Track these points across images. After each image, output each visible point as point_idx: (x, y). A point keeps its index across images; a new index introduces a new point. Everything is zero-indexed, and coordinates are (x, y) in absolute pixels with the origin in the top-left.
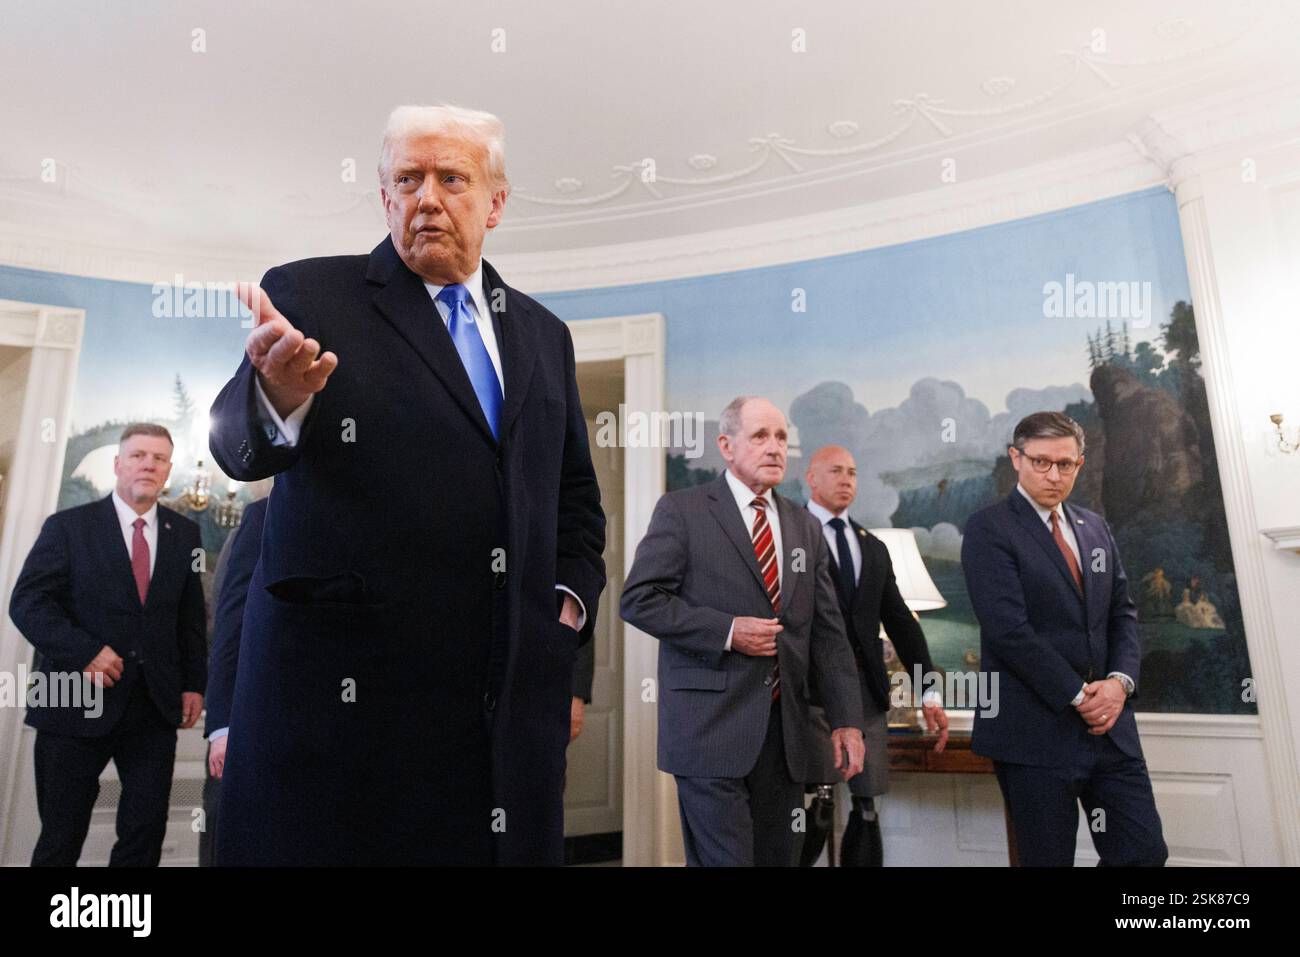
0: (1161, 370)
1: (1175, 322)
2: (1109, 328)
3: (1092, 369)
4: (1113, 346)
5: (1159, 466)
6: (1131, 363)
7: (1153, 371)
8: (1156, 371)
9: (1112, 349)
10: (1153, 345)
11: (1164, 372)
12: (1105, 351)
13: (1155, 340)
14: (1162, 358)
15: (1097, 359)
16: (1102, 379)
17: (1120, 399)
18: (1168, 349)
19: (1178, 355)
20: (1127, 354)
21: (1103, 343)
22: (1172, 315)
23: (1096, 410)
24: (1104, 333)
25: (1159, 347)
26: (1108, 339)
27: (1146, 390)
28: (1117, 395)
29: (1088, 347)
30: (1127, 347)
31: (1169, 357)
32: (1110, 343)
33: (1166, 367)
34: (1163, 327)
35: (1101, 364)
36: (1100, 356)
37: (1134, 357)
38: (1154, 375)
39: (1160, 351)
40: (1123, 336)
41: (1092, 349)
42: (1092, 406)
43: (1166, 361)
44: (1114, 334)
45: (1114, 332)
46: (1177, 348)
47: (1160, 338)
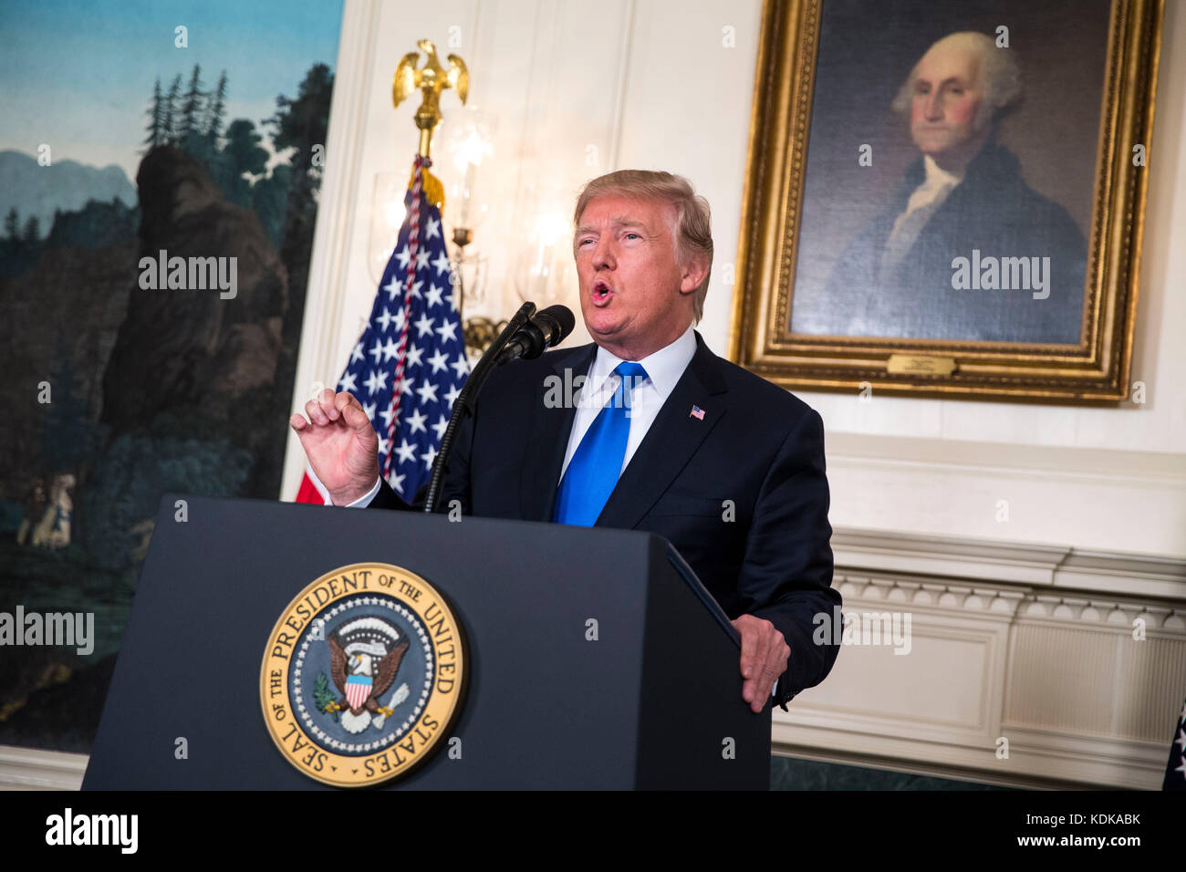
0: (259, 177)
1: (304, 99)
2: (195, 80)
3: (146, 147)
4: (194, 114)
5: (212, 343)
6: (215, 152)
7: (248, 176)
8: (251, 178)
9: (191, 120)
10: (261, 130)
11: (263, 183)
12: (178, 119)
13: (264, 123)
14: (265, 156)
15: (161, 131)
16: (160, 167)
17: (180, 212)
18: (280, 143)
19: (293, 159)
20: (213, 135)
21: (178, 104)
22: (303, 86)
23: (137, 222)
24: (184, 89)
25: (266, 136)
26: (189, 99)
27: (227, 206)
28: (177, 204)
29: (151, 105)
30: (216, 122)
31: (281, 158)
32: (190, 107)
33: (269, 175)
34: (282, 101)
35: (166, 141)
36: (168, 127)
37: (223, 143)
38: (247, 182)
39: (267, 144)
40: (214, 102)
41: (156, 112)
42: (132, 212)
43: (271, 165)
44: (201, 94)
45: (201, 89)
46: (294, 146)
47: (273, 121)
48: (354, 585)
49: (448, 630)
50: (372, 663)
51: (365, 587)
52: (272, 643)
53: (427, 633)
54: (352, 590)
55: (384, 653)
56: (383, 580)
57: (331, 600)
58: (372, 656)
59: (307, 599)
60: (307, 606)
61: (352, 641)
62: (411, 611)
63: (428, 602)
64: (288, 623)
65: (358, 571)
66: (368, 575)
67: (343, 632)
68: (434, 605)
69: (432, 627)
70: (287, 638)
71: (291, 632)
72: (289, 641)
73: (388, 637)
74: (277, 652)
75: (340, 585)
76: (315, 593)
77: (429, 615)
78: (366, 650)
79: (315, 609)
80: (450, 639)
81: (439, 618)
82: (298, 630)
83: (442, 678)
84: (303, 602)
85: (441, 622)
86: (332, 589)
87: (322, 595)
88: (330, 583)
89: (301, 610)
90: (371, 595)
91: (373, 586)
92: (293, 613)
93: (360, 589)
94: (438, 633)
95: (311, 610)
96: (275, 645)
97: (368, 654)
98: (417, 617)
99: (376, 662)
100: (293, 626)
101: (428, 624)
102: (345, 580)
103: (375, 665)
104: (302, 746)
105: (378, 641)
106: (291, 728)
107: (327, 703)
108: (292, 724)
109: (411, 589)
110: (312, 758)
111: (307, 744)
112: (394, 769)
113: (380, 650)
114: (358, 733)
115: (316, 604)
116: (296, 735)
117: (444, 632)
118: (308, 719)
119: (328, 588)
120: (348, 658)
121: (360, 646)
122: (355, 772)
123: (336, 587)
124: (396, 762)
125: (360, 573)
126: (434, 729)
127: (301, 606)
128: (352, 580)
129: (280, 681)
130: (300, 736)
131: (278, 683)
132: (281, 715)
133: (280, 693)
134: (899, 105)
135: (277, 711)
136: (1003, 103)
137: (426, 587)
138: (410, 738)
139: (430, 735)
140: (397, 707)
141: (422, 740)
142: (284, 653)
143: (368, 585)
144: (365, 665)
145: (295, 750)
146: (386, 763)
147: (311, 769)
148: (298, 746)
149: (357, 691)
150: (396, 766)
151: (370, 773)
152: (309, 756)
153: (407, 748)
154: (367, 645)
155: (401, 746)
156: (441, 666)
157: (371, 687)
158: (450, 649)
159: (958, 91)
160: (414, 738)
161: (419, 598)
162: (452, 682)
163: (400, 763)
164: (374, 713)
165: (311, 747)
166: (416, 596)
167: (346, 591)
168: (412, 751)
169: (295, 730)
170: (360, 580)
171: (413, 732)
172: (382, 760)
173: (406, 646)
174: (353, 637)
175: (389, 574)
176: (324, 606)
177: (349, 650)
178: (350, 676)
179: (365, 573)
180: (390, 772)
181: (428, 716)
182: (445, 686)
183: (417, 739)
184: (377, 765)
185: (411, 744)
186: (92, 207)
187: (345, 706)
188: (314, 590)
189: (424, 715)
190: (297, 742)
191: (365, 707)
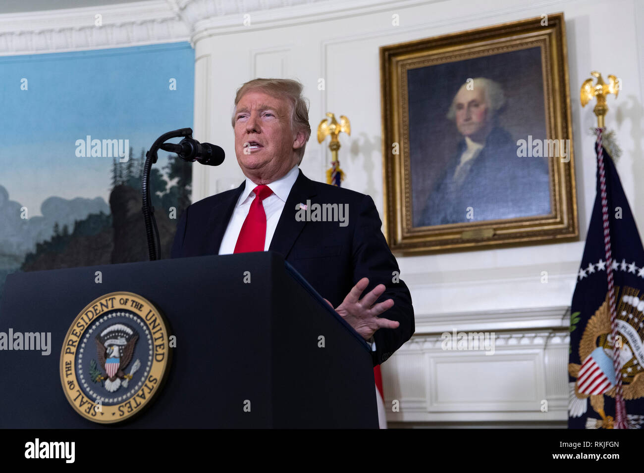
0: (164, 193)
2: (131, 154)
3: (112, 187)
4: (132, 169)
7: (158, 193)
8: (160, 194)
9: (131, 172)
10: (162, 172)
11: (166, 196)
13: (163, 168)
14: (165, 183)
15: (118, 179)
16: (119, 195)
17: (129, 214)
18: (171, 177)
19: (178, 183)
20: (140, 177)
21: (125, 166)
23: (111, 221)
25: (165, 174)
26: (128, 164)
28: (128, 211)
29: (112, 168)
30: (142, 171)
31: (172, 183)
32: (130, 166)
33: (168, 191)
34: (171, 158)
35: (120, 183)
36: (121, 177)
38: (158, 196)
39: (166, 178)
40: (140, 162)
41: (115, 171)
42: (108, 217)
43: (169, 186)
44: (134, 160)
45: (134, 157)
46: (178, 177)
47: (167, 167)
48: (107, 307)
49: (159, 325)
50: (120, 350)
51: (113, 307)
52: (65, 346)
53: (148, 328)
54: (106, 310)
55: (126, 343)
56: (122, 302)
57: (95, 317)
58: (119, 346)
59: (82, 318)
60: (82, 323)
61: (108, 339)
62: (139, 317)
63: (147, 309)
64: (73, 334)
65: (108, 298)
66: (114, 300)
67: (102, 335)
68: (151, 311)
69: (150, 324)
70: (73, 342)
71: (74, 338)
72: (74, 344)
73: (127, 334)
74: (68, 351)
75: (99, 308)
76: (86, 314)
77: (148, 318)
78: (115, 343)
79: (87, 324)
80: (161, 329)
81: (153, 318)
82: (78, 337)
83: (158, 353)
84: (80, 320)
85: (155, 321)
86: (96, 310)
87: (90, 315)
88: (94, 307)
89: (79, 325)
90: (116, 311)
91: (117, 306)
92: (75, 327)
93: (110, 308)
94: (154, 327)
95: (85, 324)
96: (67, 347)
97: (117, 345)
98: (142, 320)
99: (122, 349)
100: (75, 335)
101: (148, 323)
102: (102, 304)
103: (121, 351)
104: (84, 403)
105: (122, 337)
106: (78, 393)
107: (97, 376)
108: (78, 391)
109: (137, 304)
110: (90, 409)
111: (87, 401)
112: (135, 410)
113: (122, 341)
114: (114, 392)
115: (87, 321)
116: (81, 397)
117: (157, 326)
118: (87, 387)
119: (93, 310)
120: (106, 349)
121: (112, 341)
122: (114, 414)
123: (97, 310)
124: (136, 406)
125: (110, 299)
126: (155, 383)
127: (79, 323)
128: (105, 304)
129: (71, 367)
130: (83, 397)
131: (70, 369)
132: (72, 387)
133: (71, 374)
134: (450, 115)
135: (70, 384)
136: (498, 108)
137: (146, 302)
138: (143, 390)
139: (153, 387)
140: (135, 374)
141: (149, 391)
142: (72, 351)
143: (114, 306)
144: (115, 351)
145: (81, 406)
146: (130, 407)
147: (90, 415)
148: (82, 403)
149: (112, 367)
150: (136, 408)
151: (122, 413)
152: (88, 408)
153: (141, 397)
154: (116, 340)
155: (138, 395)
156: (157, 346)
157: (119, 364)
158: (161, 335)
159: (477, 105)
160: (145, 390)
161: (142, 309)
162: (163, 354)
163: (138, 405)
164: (122, 379)
165: (89, 403)
166: (140, 308)
167: (103, 311)
168: (144, 398)
169: (80, 394)
170: (110, 303)
171: (144, 387)
172: (128, 405)
173: (137, 337)
174: (108, 337)
175: (125, 297)
176: (91, 321)
177: (106, 344)
178: (108, 359)
179: (112, 299)
180: (132, 412)
181: (151, 376)
182: (160, 358)
183: (146, 390)
184: (125, 409)
185: (143, 394)
186: (91, 217)
187: (106, 377)
188: (85, 312)
189: (149, 376)
190: (82, 401)
191: (117, 376)
